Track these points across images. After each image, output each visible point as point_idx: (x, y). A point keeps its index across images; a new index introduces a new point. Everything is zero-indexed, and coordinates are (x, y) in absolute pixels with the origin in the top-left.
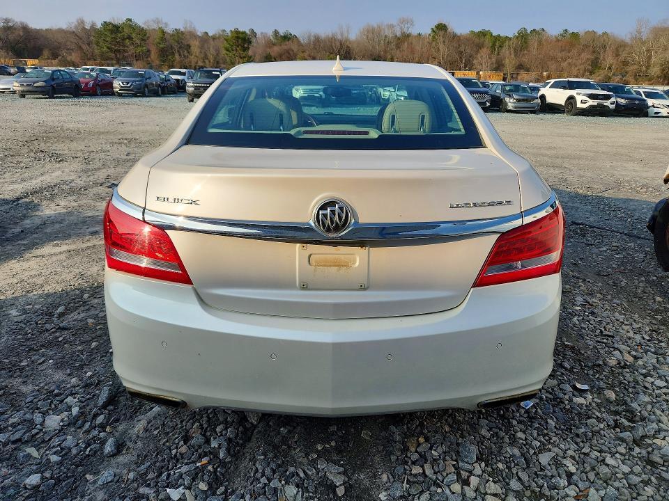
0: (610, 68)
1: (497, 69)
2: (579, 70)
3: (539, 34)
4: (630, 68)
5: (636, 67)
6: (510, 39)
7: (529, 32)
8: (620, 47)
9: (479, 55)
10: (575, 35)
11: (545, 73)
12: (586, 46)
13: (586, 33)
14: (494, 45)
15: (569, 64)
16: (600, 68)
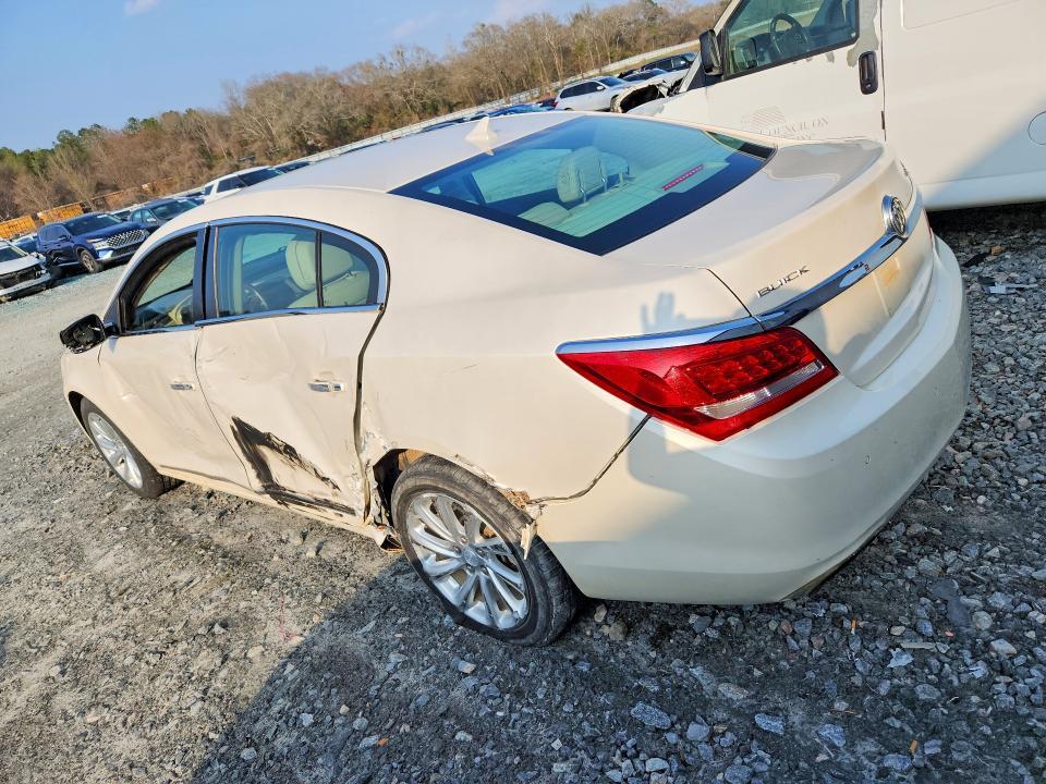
0: (229, 154)
1: (63, 201)
2: (190, 168)
3: (95, 134)
4: (254, 147)
5: (259, 143)
6: (52, 152)
7: (76, 134)
8: (222, 124)
9: (18, 190)
10: (150, 123)
11: (145, 186)
12: (176, 135)
13: (164, 115)
14: (30, 168)
15: (171, 163)
16: (216, 158)
